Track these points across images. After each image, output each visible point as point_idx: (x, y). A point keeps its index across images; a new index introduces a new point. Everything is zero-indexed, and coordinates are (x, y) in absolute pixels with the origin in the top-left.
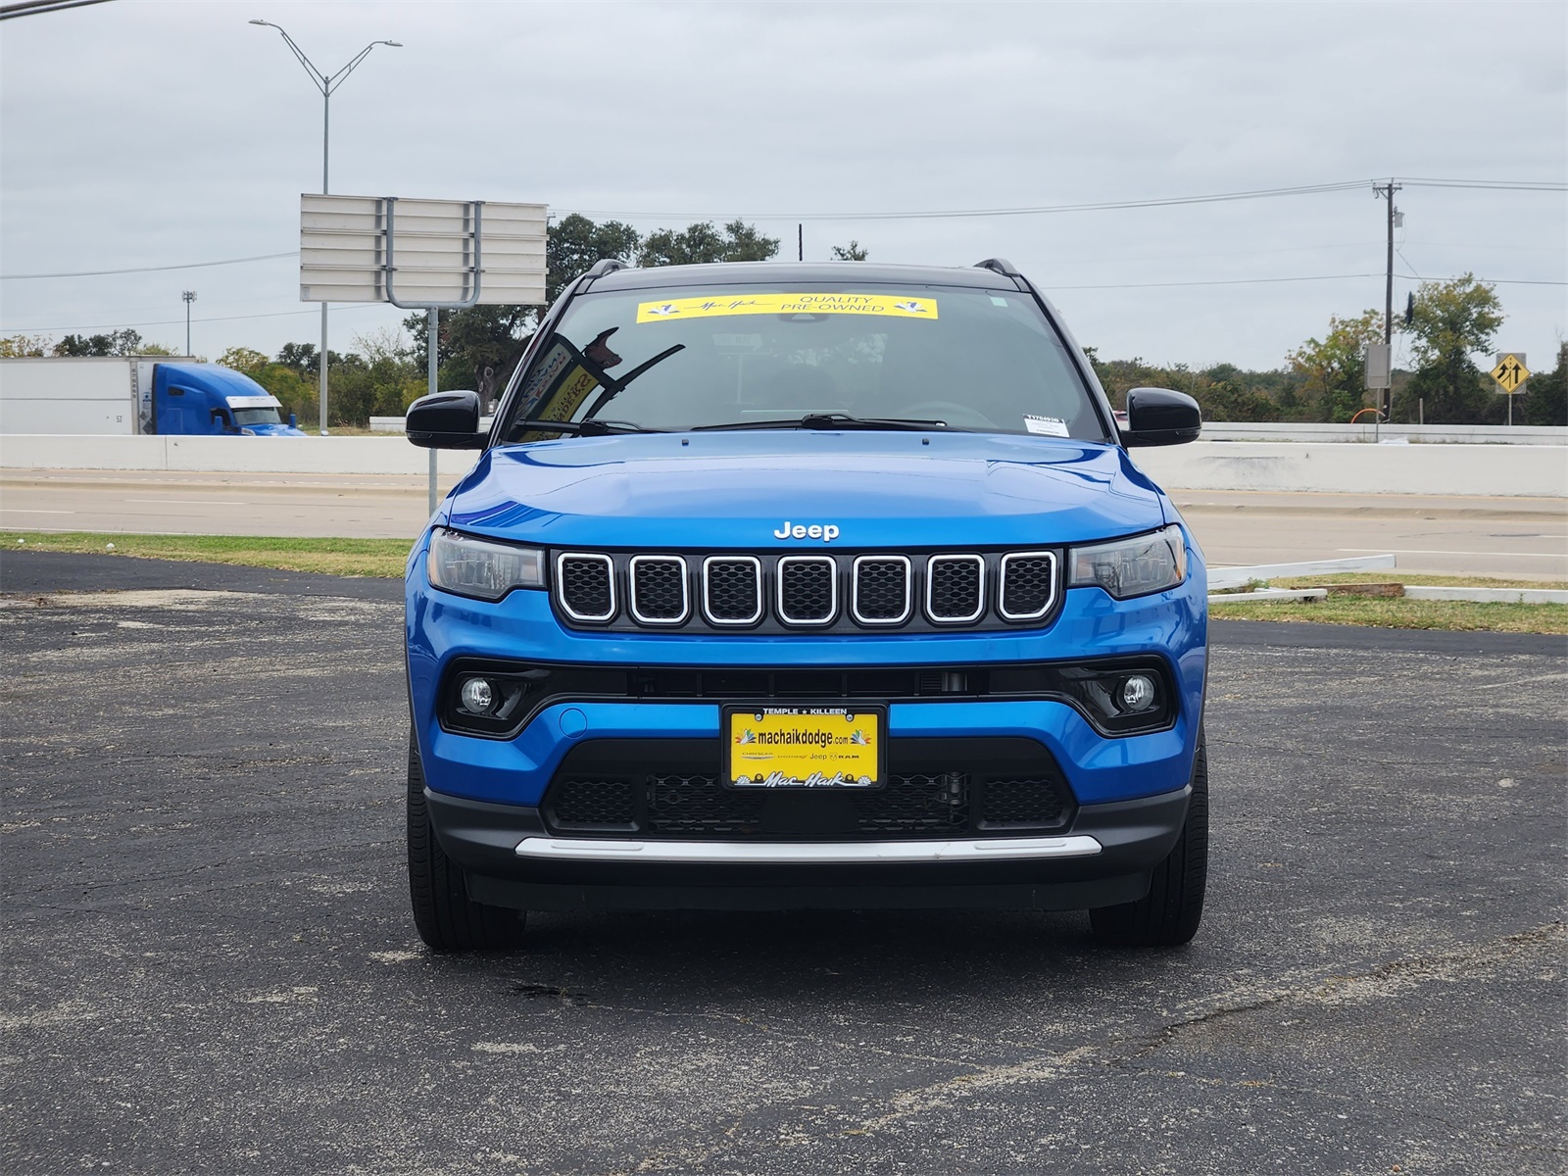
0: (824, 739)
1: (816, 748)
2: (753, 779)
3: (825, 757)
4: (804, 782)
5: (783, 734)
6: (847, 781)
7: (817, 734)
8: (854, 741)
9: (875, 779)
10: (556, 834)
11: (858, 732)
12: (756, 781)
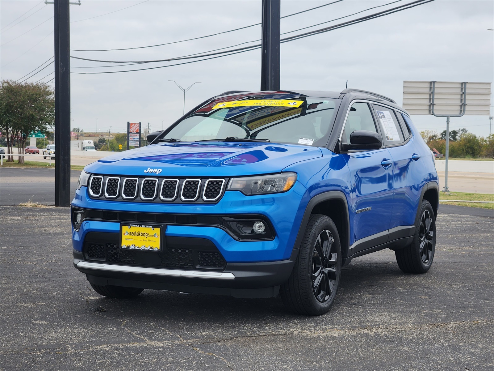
0: (146, 235)
1: (144, 238)
2: (127, 246)
3: (146, 241)
4: (140, 248)
5: (136, 233)
6: (151, 249)
7: (145, 233)
8: (154, 236)
9: (159, 249)
10: (86, 260)
11: (155, 234)
12: (128, 247)
